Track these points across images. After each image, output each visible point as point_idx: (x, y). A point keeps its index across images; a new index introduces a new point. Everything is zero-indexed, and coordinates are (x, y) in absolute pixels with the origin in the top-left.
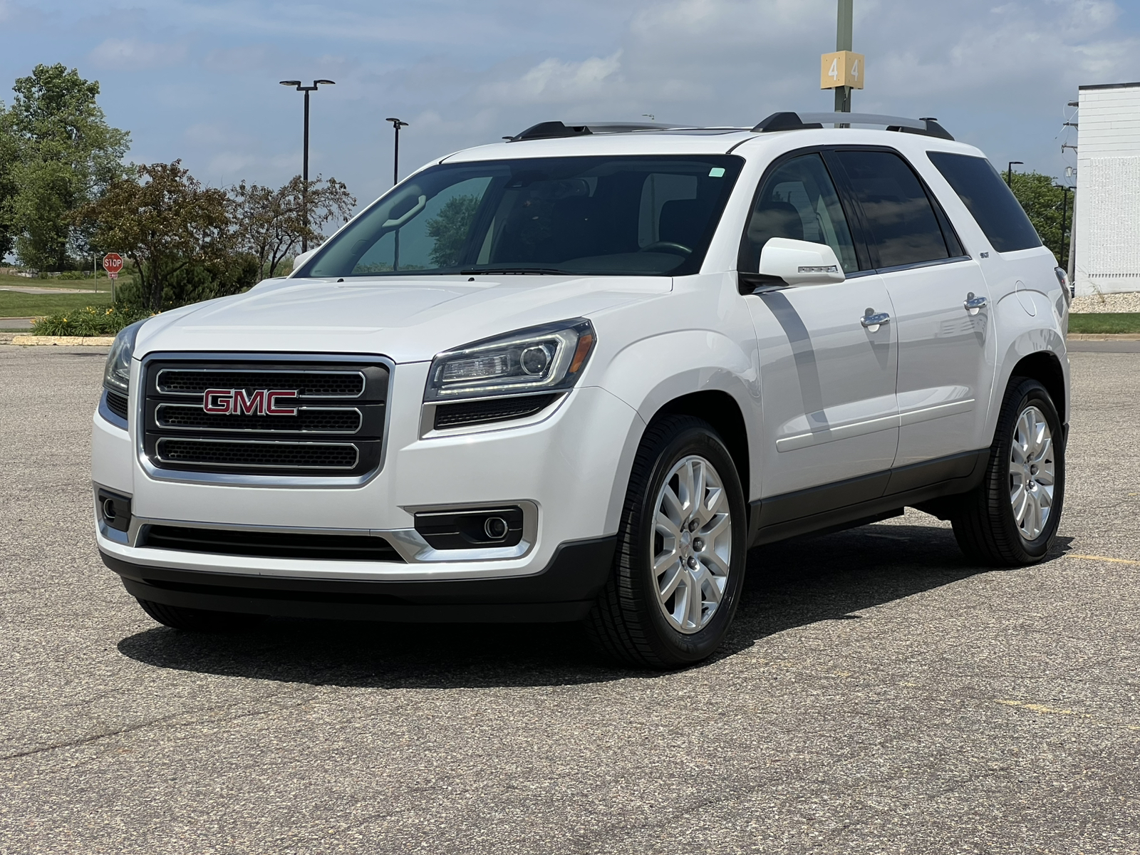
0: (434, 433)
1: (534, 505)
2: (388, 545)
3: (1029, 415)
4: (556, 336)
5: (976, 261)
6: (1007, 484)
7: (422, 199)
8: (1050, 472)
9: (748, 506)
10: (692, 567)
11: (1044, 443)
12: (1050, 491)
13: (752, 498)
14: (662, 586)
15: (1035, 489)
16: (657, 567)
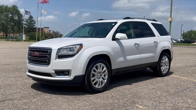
0: (58, 59)
1: (71, 70)
2: (51, 75)
3: (165, 57)
4: (76, 46)
5: (157, 37)
6: (161, 66)
7: (82, 28)
8: (168, 64)
9: (111, 70)
10: (100, 79)
11: (167, 61)
12: (168, 67)
13: (112, 69)
14: (93, 82)
15: (166, 67)
16: (92, 79)
